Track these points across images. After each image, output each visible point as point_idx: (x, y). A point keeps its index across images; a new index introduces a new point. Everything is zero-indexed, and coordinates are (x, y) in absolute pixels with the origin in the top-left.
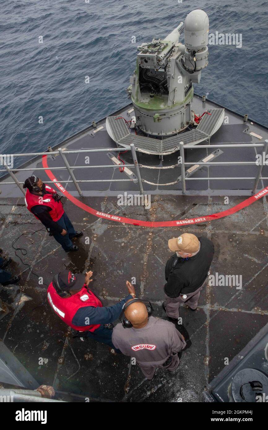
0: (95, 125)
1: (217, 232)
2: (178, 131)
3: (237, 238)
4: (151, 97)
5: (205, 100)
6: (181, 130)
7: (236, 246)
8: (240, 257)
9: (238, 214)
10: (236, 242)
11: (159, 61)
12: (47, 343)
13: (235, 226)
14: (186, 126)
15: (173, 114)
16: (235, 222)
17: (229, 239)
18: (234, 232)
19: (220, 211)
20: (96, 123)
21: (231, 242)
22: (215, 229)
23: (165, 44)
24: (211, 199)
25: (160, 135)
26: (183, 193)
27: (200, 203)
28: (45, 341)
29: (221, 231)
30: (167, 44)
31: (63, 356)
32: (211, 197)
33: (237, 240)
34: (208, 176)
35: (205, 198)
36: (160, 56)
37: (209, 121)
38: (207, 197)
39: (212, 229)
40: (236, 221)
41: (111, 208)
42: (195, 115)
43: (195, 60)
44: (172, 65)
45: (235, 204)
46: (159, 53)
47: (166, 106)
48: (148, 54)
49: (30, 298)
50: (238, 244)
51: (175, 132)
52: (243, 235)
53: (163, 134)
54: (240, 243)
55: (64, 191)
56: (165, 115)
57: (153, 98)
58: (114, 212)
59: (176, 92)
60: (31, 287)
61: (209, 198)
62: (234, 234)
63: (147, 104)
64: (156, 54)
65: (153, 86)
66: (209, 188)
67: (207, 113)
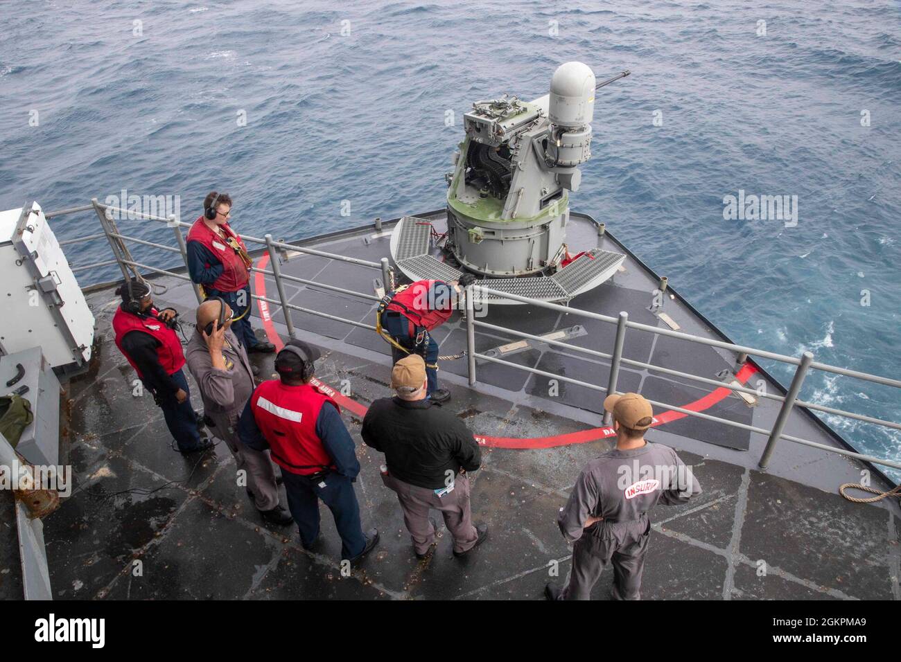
0: (380, 226)
1: (495, 470)
2: (517, 273)
3: (527, 493)
4: (482, 196)
5: (603, 232)
6: (525, 272)
7: (517, 507)
8: (511, 531)
9: (554, 453)
10: (520, 501)
11: (499, 134)
12: (97, 557)
13: (534, 471)
14: (537, 268)
15: (510, 236)
16: (539, 465)
17: (509, 492)
18: (527, 481)
19: (522, 436)
20: (383, 224)
21: (513, 496)
22: (495, 464)
23: (521, 109)
24: (517, 410)
25: (482, 271)
26: (470, 384)
27: (490, 410)
28: (96, 553)
29: (502, 472)
30: (525, 110)
31: (109, 588)
32: (518, 406)
33: (524, 498)
34: (535, 364)
35: (507, 405)
36: (502, 125)
37: (584, 269)
38: (512, 404)
39: (489, 464)
40: (543, 463)
41: (329, 371)
42: (566, 254)
43: (559, 145)
44: (524, 146)
45: (557, 433)
46: (504, 119)
47: (498, 219)
48: (482, 118)
49: (114, 475)
50: (522, 505)
51: (511, 273)
52: (539, 492)
53: (488, 271)
54: (529, 504)
55: (267, 320)
56: (493, 233)
57: (485, 200)
58: (330, 378)
59: (520, 197)
60: (125, 458)
61: (514, 405)
62: (525, 485)
63: (468, 206)
64: (495, 120)
65: (491, 177)
66: (523, 389)
67: (587, 255)
